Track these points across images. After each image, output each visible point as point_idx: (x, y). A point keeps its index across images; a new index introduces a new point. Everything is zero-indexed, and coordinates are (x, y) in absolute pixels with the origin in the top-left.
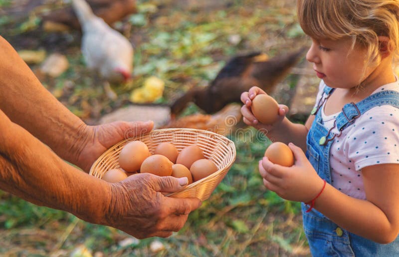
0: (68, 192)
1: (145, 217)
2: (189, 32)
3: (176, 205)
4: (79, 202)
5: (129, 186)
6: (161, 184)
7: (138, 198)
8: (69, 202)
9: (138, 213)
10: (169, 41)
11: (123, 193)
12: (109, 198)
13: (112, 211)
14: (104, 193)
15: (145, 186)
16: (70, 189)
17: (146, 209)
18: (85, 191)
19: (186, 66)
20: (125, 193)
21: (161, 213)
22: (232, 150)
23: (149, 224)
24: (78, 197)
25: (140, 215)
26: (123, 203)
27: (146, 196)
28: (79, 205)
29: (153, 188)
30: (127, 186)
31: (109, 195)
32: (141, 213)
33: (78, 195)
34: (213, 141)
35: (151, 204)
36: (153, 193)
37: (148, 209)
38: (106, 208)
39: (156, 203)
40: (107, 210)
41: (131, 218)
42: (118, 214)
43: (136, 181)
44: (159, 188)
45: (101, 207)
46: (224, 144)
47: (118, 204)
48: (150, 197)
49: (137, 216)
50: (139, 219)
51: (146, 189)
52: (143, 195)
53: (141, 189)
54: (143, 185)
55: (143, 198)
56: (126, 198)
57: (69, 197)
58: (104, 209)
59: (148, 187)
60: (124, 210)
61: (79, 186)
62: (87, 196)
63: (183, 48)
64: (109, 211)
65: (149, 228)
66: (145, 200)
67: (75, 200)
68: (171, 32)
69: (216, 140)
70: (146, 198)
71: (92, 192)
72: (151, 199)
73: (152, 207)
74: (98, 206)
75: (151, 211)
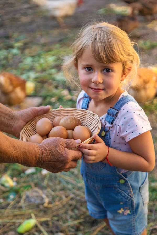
0: (16, 155)
1: (58, 162)
2: (43, 56)
3: (75, 154)
4: (22, 158)
5: (49, 144)
6: (67, 143)
7: (55, 151)
8: (17, 160)
9: (55, 160)
10: (33, 61)
11: (46, 149)
12: (39, 153)
13: (40, 160)
14: (35, 151)
15: (58, 145)
16: (17, 153)
17: (59, 158)
18: (25, 152)
19: (44, 74)
20: (47, 149)
21: (67, 160)
22: (97, 119)
23: (61, 166)
24: (22, 156)
25: (56, 161)
26: (46, 155)
27: (59, 150)
28: (23, 160)
29: (62, 146)
30: (48, 145)
31: (38, 151)
32: (56, 160)
33: (22, 155)
34: (84, 114)
35: (62, 155)
36: (62, 148)
37: (61, 157)
38: (37, 159)
39: (65, 154)
40: (38, 159)
41: (51, 162)
42: (44, 161)
43: (53, 142)
44: (65, 145)
45: (34, 159)
46: (92, 116)
47: (44, 156)
48: (61, 151)
49: (54, 161)
50: (55, 163)
51: (59, 146)
52: (57, 150)
53: (56, 146)
54: (57, 144)
55: (58, 151)
56: (48, 152)
57: (17, 157)
58: (36, 160)
59: (60, 145)
60: (47, 158)
61: (22, 150)
62: (26, 154)
63: (41, 65)
64: (39, 160)
65: (60, 167)
66: (59, 152)
67: (20, 158)
68: (33, 57)
69: (86, 114)
70: (59, 151)
71: (29, 152)
72: (62, 152)
73: (63, 156)
74: (33, 158)
75: (62, 159)
